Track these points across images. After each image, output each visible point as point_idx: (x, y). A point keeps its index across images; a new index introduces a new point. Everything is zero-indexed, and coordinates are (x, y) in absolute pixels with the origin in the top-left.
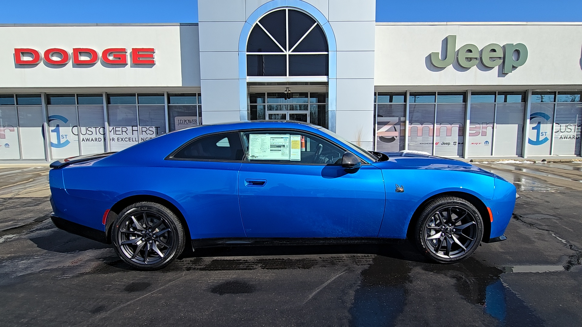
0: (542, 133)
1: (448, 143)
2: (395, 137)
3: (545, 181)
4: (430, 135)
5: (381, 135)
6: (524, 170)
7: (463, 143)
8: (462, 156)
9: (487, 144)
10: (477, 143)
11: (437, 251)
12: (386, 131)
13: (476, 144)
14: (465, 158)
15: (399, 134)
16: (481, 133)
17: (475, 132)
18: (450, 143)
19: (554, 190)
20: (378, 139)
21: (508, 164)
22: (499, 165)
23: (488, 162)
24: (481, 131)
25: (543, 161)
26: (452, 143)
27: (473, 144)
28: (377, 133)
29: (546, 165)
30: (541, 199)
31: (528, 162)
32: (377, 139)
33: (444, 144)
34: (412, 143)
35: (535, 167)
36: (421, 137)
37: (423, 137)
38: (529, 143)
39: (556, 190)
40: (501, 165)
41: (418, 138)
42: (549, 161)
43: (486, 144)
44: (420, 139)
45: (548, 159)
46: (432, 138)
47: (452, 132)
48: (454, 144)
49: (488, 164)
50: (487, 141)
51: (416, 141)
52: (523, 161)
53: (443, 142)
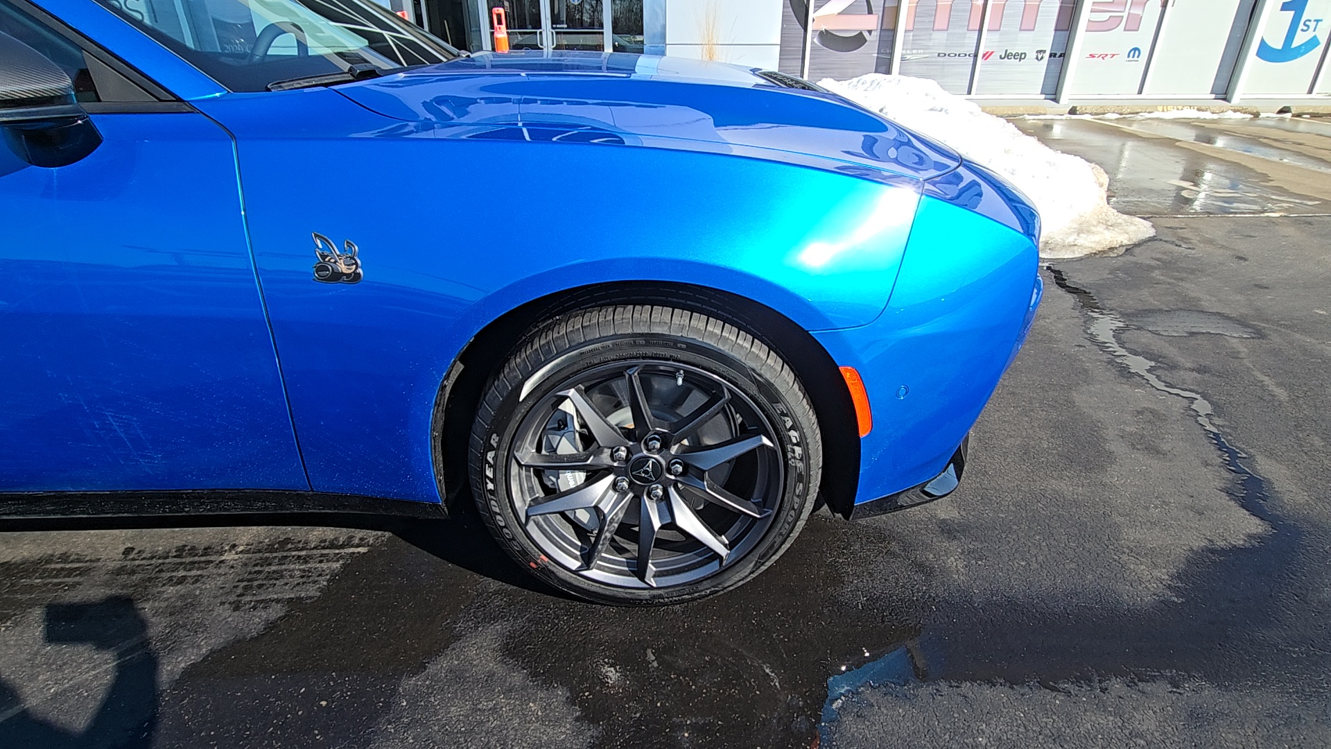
0: (1307, 23)
1: (1022, 54)
2: (866, 34)
3: (1265, 178)
4: (970, 28)
5: (823, 28)
6: (1220, 142)
7: (1062, 55)
8: (1053, 97)
9: (1133, 57)
10: (1107, 55)
11: (587, 559)
12: (839, 14)
13: (1103, 58)
14: (1061, 102)
15: (880, 22)
16: (1125, 19)
17: (1105, 16)
18: (1025, 54)
19: (1280, 211)
20: (816, 40)
21: (1175, 121)
22: (1147, 123)
23: (1121, 114)
24: (1125, 15)
25: (1281, 111)
26: (1032, 55)
27: (1092, 56)
28: (814, 20)
29: (1288, 125)
30: (1222, 247)
31: (1239, 116)
32: (813, 38)
33: (1007, 56)
34: (914, 51)
35: (1252, 130)
36: (945, 34)
37: (948, 34)
38: (1257, 55)
39: (1286, 210)
40: (1155, 123)
41: (936, 35)
42: (1299, 111)
43: (1131, 58)
44: (939, 40)
45: (1297, 107)
46: (976, 36)
47: (1038, 18)
48: (1037, 58)
49: (1117, 119)
50: (1135, 49)
51: (928, 48)
52: (1222, 112)
53: (1006, 51)
